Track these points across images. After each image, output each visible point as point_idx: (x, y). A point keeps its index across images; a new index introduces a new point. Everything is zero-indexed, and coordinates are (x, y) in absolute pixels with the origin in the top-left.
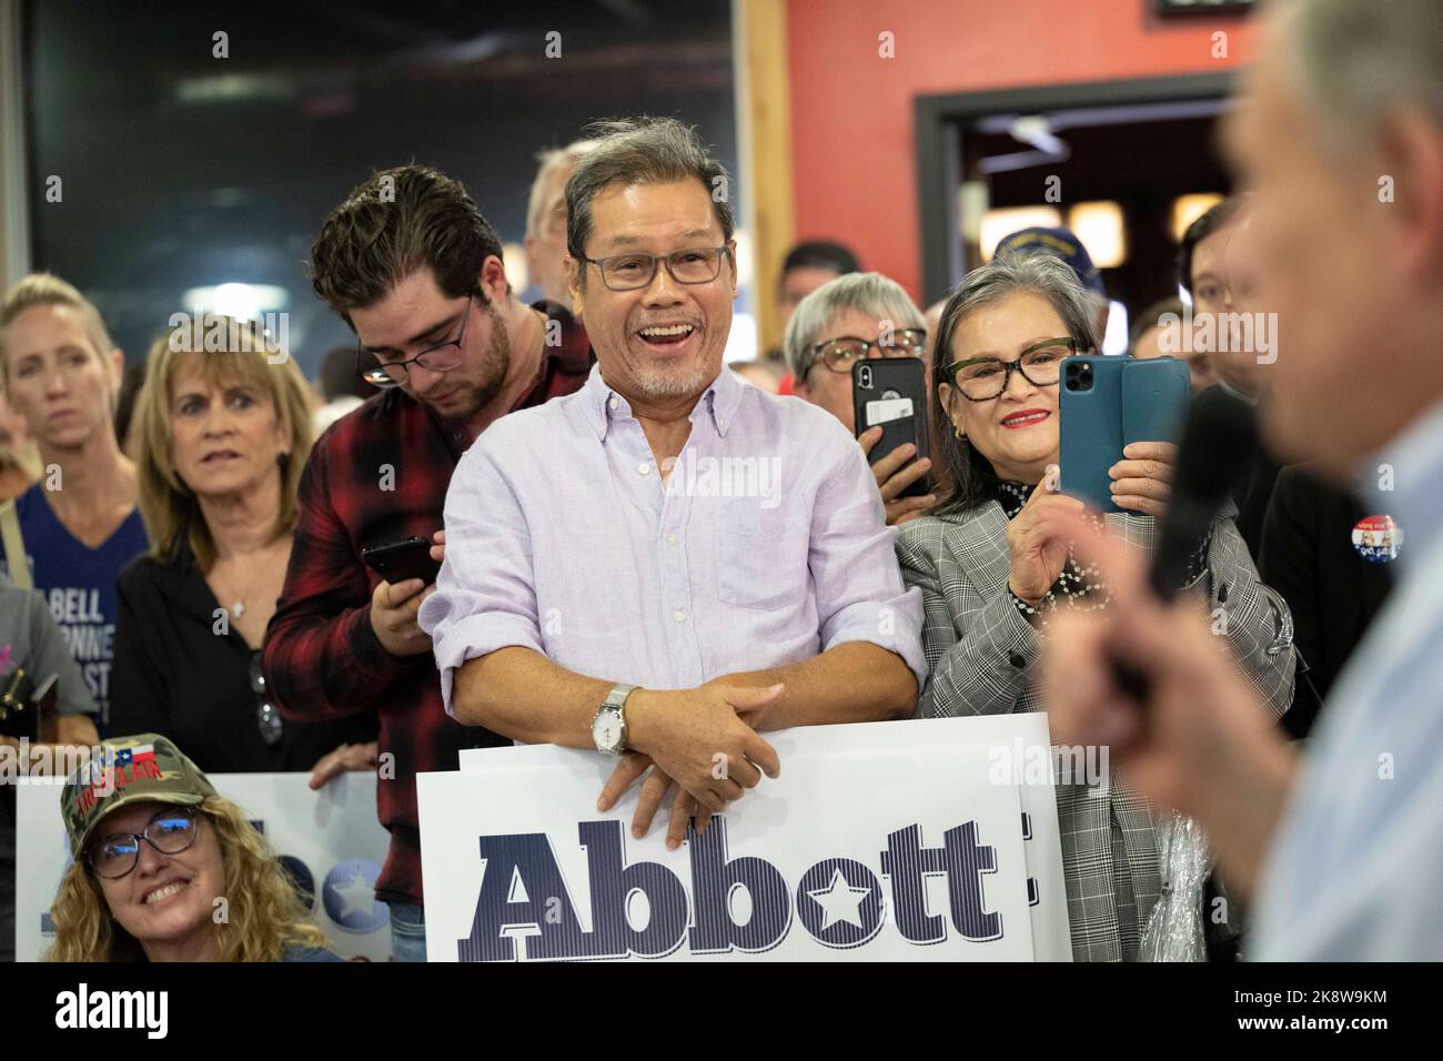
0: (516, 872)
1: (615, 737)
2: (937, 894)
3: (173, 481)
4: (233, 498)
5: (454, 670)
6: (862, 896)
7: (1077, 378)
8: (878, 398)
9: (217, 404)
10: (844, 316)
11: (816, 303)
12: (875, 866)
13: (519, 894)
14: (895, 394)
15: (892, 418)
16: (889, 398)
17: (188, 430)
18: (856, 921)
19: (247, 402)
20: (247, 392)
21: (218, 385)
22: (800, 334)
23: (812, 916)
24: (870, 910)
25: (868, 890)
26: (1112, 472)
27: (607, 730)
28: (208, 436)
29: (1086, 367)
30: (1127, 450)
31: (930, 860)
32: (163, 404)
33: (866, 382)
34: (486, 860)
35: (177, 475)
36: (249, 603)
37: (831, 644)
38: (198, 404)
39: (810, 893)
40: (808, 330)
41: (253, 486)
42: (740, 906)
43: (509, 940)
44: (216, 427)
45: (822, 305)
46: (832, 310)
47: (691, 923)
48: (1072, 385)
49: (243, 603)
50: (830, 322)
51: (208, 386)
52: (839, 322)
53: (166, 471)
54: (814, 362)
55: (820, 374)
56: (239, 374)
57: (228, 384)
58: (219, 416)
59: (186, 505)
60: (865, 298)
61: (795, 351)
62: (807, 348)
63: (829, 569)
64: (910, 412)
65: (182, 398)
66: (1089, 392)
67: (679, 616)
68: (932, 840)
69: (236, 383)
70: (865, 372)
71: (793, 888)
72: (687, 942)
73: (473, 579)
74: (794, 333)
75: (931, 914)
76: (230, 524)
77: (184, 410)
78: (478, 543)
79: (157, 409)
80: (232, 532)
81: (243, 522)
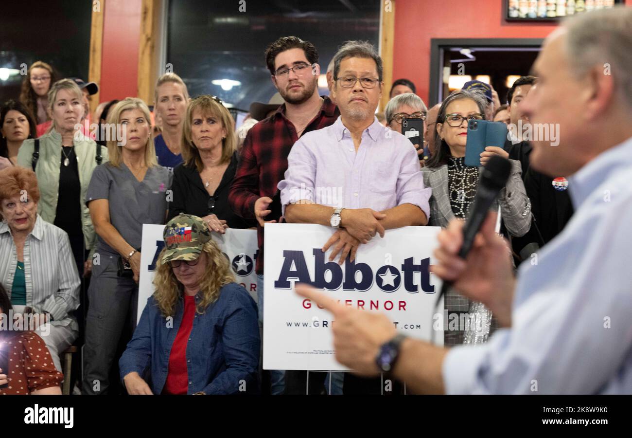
0: (293, 262)
1: (338, 223)
2: (417, 278)
3: (191, 144)
4: (208, 151)
5: (286, 205)
6: (395, 277)
7: (473, 126)
8: (409, 130)
9: (205, 122)
10: (402, 106)
11: (395, 101)
12: (399, 268)
13: (293, 268)
14: (414, 129)
15: (413, 136)
16: (412, 131)
17: (196, 129)
18: (393, 284)
19: (213, 122)
20: (214, 119)
21: (205, 116)
22: (389, 110)
23: (379, 282)
24: (397, 282)
25: (397, 276)
26: (481, 155)
27: (335, 221)
28: (202, 131)
29: (476, 123)
30: (487, 148)
31: (417, 268)
32: (189, 121)
33: (406, 125)
34: (285, 258)
35: (192, 142)
36: (211, 183)
37: (400, 203)
38: (199, 122)
39: (380, 275)
40: (392, 109)
41: (214, 147)
42: (359, 277)
43: (289, 282)
44: (204, 129)
45: (396, 103)
46: (399, 104)
47: (344, 281)
48: (471, 128)
49: (209, 183)
50: (398, 108)
51: (202, 116)
52: (401, 108)
53: (190, 141)
54: (393, 119)
55: (394, 122)
56: (212, 114)
57: (208, 116)
58: (205, 125)
59: (195, 151)
60: (409, 101)
61: (387, 115)
62: (391, 115)
63: (402, 183)
64: (418, 135)
65: (195, 120)
66: (476, 130)
67: (356, 194)
68: (417, 262)
69: (211, 116)
70: (405, 122)
71: (375, 273)
72: (342, 287)
73: (296, 178)
74: (387, 109)
75: (415, 284)
76: (207, 158)
77: (195, 123)
78: (298, 167)
79: (187, 123)
80: (208, 160)
81: (210, 157)
